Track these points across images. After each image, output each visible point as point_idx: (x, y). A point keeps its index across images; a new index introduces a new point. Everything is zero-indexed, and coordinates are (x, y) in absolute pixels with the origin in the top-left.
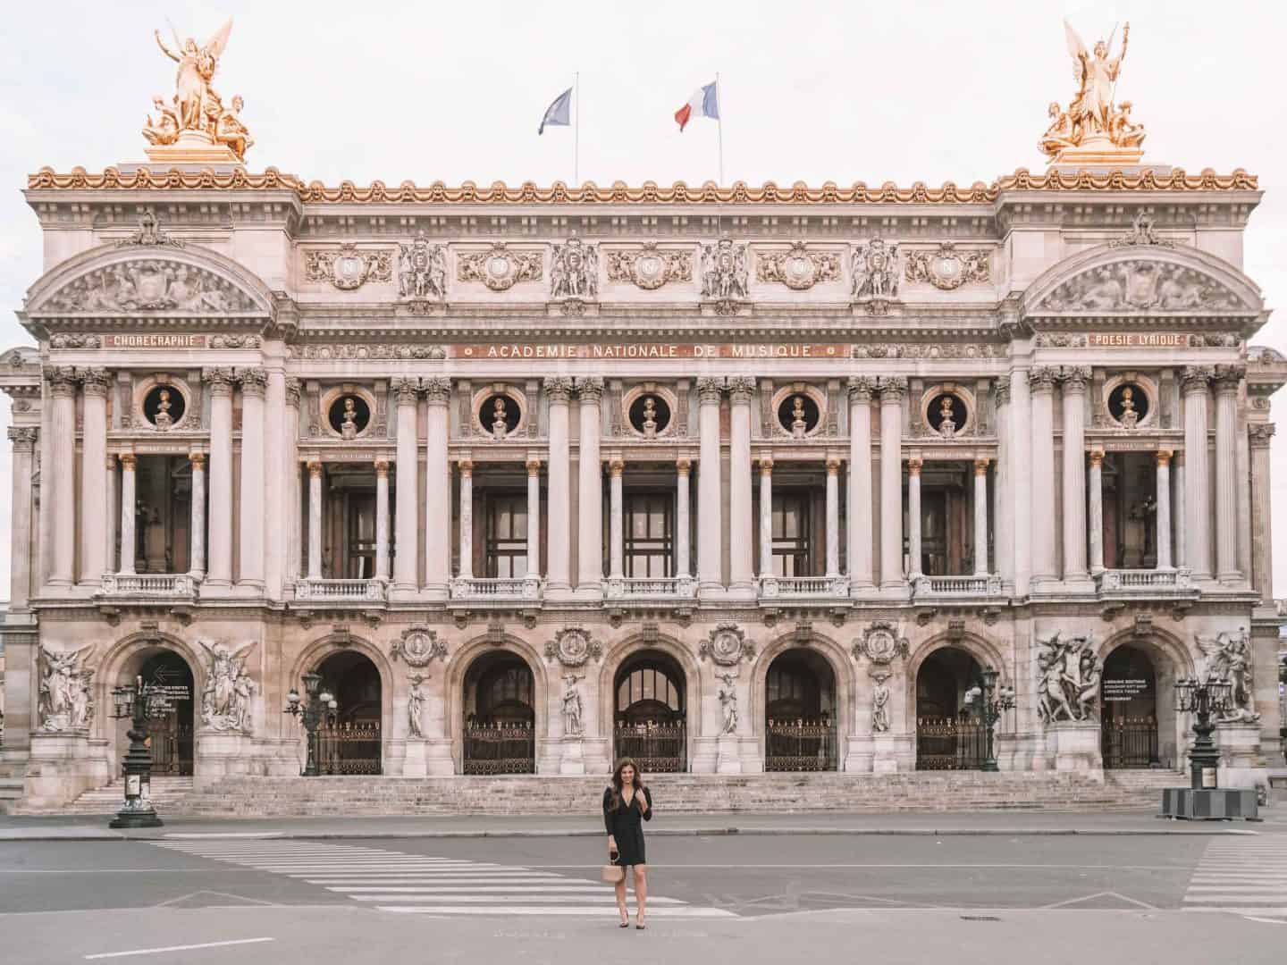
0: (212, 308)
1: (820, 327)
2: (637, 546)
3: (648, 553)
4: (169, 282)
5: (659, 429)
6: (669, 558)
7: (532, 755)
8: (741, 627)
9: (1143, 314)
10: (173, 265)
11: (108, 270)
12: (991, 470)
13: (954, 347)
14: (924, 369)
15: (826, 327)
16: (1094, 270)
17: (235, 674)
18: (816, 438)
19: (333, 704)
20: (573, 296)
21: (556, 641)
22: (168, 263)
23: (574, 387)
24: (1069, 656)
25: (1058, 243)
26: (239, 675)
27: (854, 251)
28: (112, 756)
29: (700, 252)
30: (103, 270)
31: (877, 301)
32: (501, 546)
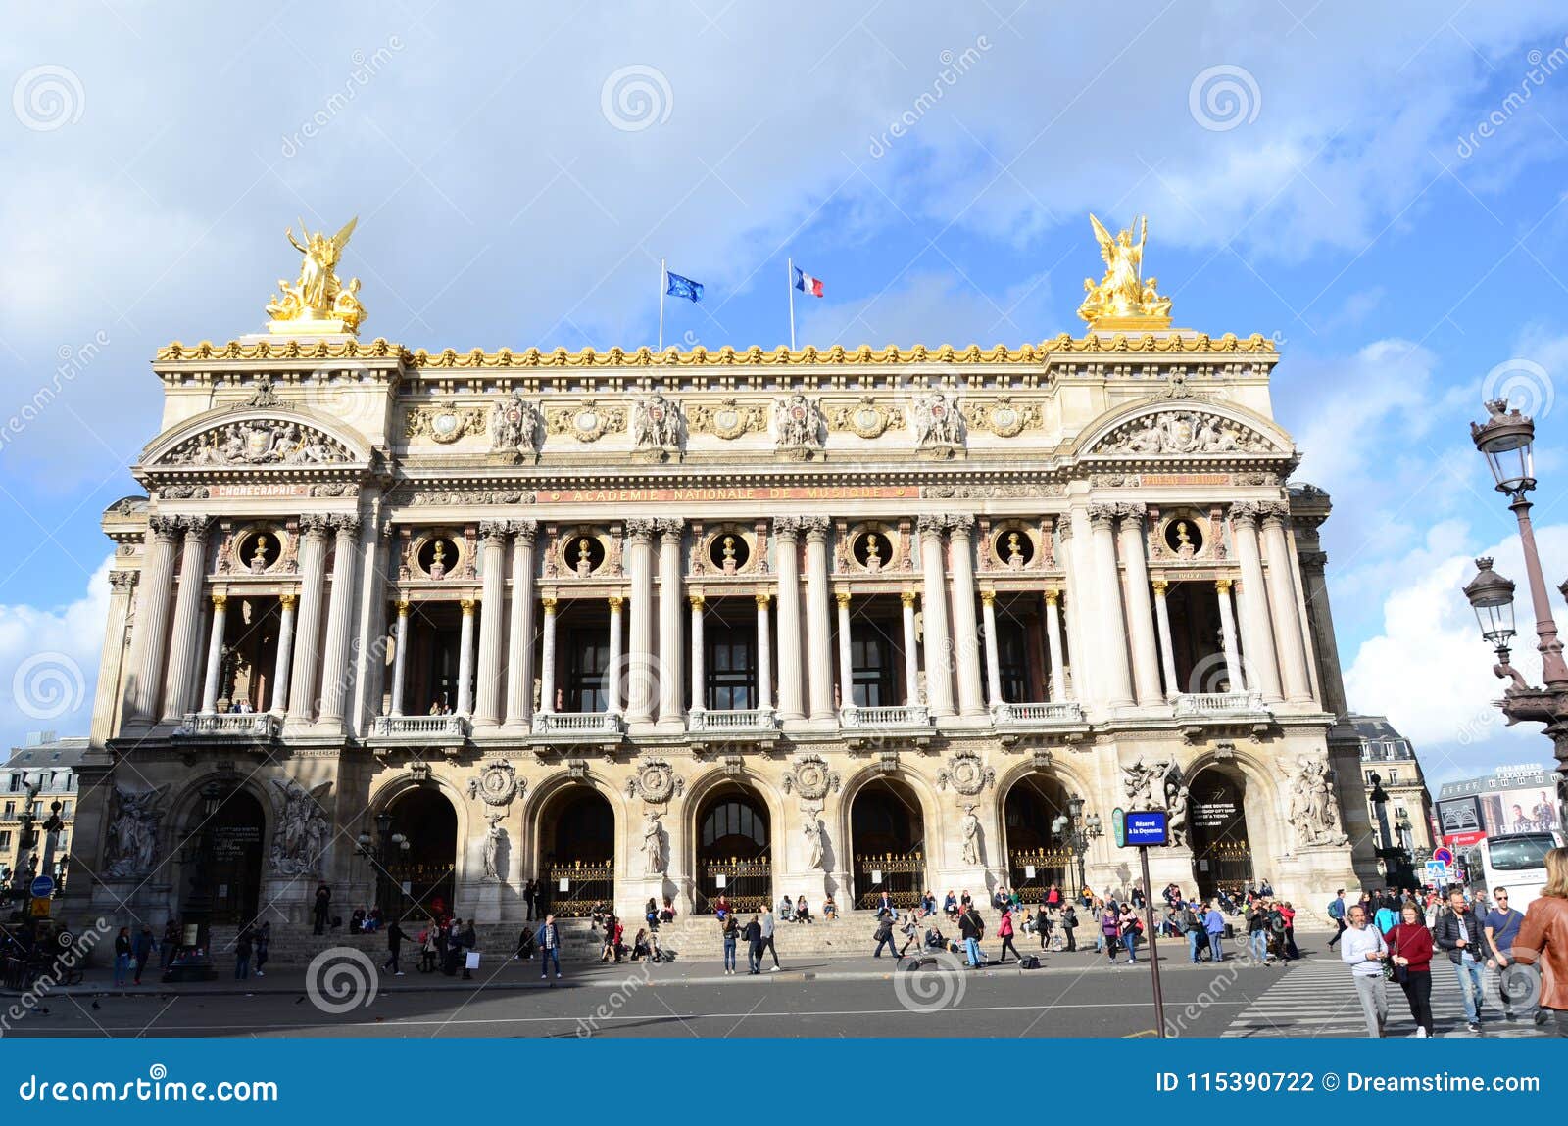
0: (314, 461)
1: (889, 471)
2: (720, 678)
3: (731, 685)
4: (276, 438)
5: (738, 566)
6: (752, 689)
7: (612, 897)
8: (824, 758)
9: (1186, 457)
10: (282, 424)
11: (221, 429)
12: (1060, 601)
13: (1016, 489)
14: (990, 508)
15: (894, 471)
16: (1138, 419)
17: (307, 814)
18: (891, 572)
19: (406, 845)
20: (655, 446)
21: (637, 775)
22: (277, 423)
23: (655, 528)
24: (1152, 780)
25: (1101, 396)
26: (311, 816)
27: (917, 404)
28: (174, 903)
29: (774, 405)
30: (216, 429)
31: (941, 447)
32: (585, 680)
